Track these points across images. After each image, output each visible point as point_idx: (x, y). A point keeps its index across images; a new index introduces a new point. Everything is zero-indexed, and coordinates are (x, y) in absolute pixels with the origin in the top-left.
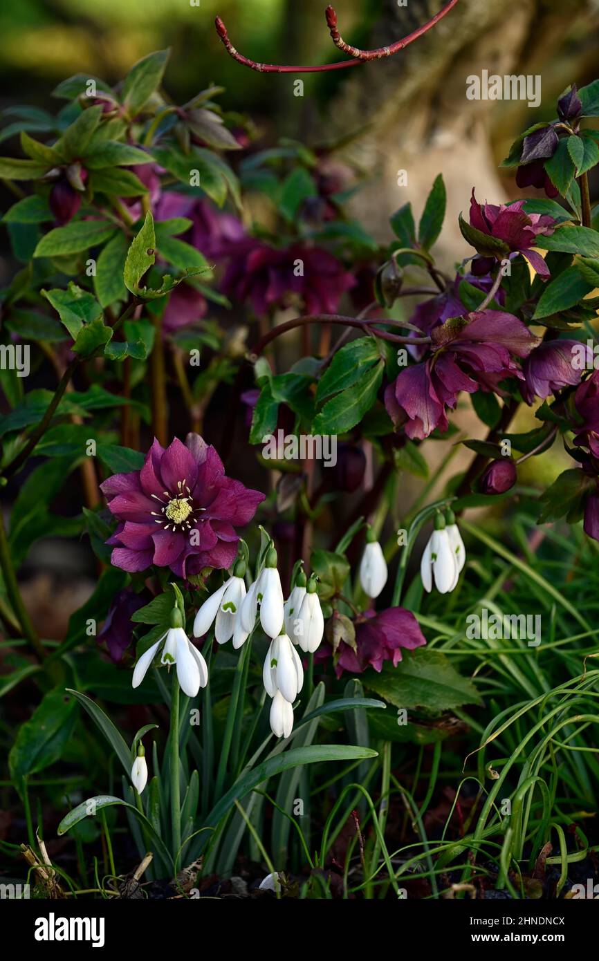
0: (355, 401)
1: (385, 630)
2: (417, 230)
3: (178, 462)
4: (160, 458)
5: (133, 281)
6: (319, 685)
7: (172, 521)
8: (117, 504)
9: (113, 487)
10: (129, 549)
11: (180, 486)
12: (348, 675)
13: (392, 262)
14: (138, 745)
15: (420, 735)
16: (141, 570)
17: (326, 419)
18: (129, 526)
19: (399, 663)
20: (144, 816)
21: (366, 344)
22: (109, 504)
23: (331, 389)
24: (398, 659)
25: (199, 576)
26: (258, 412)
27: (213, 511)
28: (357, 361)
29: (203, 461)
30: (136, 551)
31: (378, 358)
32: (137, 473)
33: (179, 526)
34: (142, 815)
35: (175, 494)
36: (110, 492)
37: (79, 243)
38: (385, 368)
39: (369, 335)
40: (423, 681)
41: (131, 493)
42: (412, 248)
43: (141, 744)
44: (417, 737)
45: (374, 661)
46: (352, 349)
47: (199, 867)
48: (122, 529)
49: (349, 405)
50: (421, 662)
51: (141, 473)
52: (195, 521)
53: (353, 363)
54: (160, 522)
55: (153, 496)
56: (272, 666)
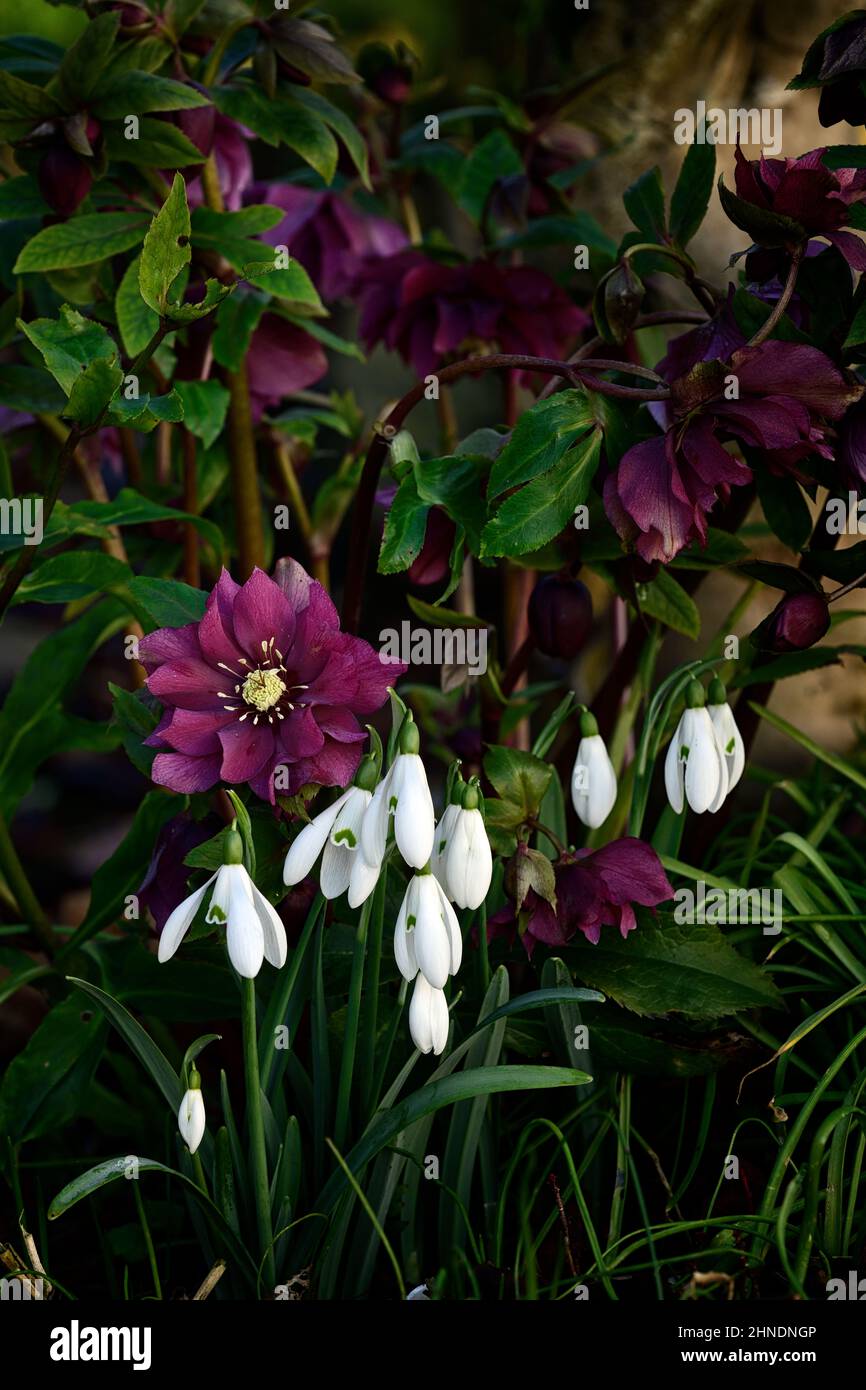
0: (553, 497)
1: (605, 876)
2: (667, 215)
3: (262, 608)
4: (232, 600)
5: (156, 291)
6: (498, 971)
7: (253, 707)
8: (161, 680)
9: (157, 651)
10: (181, 754)
11: (265, 649)
12: (543, 950)
13: (624, 266)
14: (190, 1069)
15: (679, 1064)
16: (202, 789)
17: (503, 529)
18: (181, 716)
19: (630, 932)
20: (210, 1200)
21: (570, 402)
22: (146, 681)
23: (512, 479)
24: (628, 925)
25: (297, 798)
26: (394, 521)
27: (321, 690)
28: (554, 429)
29: (304, 607)
30: (194, 758)
31: (591, 425)
32: (195, 627)
33: (264, 716)
34: (205, 1194)
35: (258, 662)
36: (150, 659)
37: (91, 249)
38: (603, 441)
39: (575, 388)
40: (680, 969)
41: (183, 661)
42: (659, 242)
43: (194, 1068)
44: (676, 1067)
45: (585, 925)
46: (547, 410)
47: (305, 1283)
48: (170, 721)
49: (543, 503)
50: (676, 938)
51: (201, 627)
52: (291, 706)
53: (548, 434)
54: (232, 709)
55: (221, 665)
56: (408, 928)
